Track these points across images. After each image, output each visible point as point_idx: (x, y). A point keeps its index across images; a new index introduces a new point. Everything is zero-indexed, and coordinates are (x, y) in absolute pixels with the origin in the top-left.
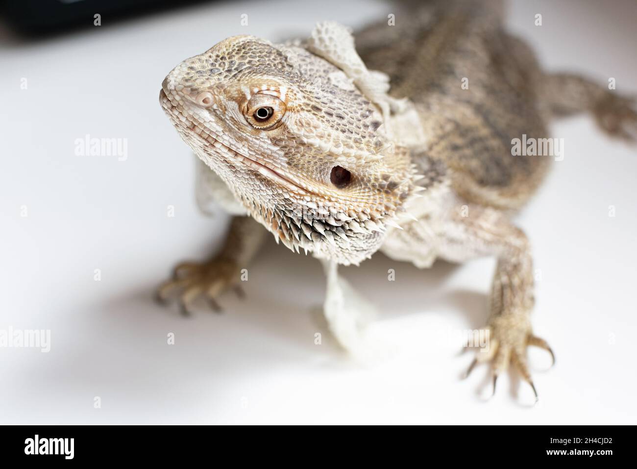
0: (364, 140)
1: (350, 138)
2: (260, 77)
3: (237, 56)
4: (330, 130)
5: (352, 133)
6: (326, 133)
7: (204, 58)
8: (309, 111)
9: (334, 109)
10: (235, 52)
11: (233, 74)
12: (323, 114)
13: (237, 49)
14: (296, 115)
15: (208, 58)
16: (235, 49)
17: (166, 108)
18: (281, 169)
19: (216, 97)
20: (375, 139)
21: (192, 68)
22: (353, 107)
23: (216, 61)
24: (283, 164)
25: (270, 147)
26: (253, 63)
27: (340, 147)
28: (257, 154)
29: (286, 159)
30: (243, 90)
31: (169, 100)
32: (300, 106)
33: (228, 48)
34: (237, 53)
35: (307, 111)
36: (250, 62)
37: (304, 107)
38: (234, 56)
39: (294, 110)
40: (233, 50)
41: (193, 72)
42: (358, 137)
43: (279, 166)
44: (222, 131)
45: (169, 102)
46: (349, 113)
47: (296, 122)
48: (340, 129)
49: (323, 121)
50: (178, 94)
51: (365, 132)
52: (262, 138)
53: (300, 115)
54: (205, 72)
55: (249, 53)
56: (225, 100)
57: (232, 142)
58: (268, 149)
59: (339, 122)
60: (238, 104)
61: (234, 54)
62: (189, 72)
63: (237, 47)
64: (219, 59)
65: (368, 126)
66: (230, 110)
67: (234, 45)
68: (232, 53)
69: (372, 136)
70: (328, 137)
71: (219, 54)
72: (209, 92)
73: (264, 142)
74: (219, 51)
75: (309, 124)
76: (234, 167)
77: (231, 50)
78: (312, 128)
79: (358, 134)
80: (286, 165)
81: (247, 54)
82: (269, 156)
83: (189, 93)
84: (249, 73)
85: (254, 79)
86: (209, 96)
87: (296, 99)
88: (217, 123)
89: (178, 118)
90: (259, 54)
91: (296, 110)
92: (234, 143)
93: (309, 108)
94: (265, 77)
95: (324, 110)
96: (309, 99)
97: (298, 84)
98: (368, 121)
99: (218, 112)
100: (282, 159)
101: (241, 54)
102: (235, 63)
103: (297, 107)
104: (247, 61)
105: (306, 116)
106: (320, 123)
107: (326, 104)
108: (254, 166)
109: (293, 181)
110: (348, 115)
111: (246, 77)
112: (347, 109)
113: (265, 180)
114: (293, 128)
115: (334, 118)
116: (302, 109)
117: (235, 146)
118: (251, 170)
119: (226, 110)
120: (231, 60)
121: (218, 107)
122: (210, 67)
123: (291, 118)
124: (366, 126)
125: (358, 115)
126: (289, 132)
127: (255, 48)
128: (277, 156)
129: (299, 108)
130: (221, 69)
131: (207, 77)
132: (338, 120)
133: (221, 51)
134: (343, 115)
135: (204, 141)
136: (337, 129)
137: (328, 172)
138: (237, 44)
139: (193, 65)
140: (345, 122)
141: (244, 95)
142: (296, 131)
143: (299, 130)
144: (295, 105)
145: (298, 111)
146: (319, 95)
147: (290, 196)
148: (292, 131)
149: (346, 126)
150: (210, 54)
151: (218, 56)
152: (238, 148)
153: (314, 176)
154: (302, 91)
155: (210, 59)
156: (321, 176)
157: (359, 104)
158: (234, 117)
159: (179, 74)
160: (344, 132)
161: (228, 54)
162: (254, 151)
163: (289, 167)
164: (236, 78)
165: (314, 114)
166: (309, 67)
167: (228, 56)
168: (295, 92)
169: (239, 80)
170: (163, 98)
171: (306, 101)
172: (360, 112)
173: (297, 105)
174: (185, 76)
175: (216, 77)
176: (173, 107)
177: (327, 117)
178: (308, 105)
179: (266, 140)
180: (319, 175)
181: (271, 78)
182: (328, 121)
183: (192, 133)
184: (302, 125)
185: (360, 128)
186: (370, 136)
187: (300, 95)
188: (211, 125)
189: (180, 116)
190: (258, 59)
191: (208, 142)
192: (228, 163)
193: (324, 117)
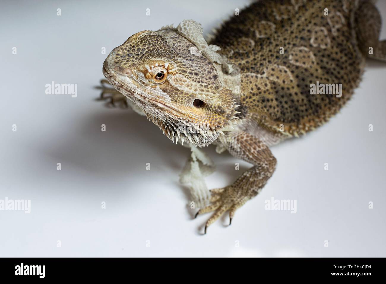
0: (209, 86)
1: (202, 86)
2: (154, 59)
3: (141, 45)
4: (192, 82)
5: (203, 82)
6: (190, 84)
7: (124, 47)
8: (180, 73)
9: (193, 71)
10: (140, 42)
11: (140, 56)
12: (188, 74)
13: (140, 40)
14: (174, 76)
15: (126, 47)
16: (139, 41)
17: (107, 77)
18: (168, 103)
19: (132, 71)
20: (215, 85)
21: (118, 54)
22: (204, 67)
23: (130, 48)
24: (169, 101)
25: (162, 93)
26: (149, 48)
27: (197, 90)
28: (155, 97)
29: (170, 98)
30: (146, 67)
31: (108, 73)
32: (176, 71)
33: (135, 40)
34: (140, 43)
35: (179, 73)
36: (148, 48)
37: (177, 71)
38: (139, 45)
39: (173, 74)
40: (139, 42)
41: (119, 57)
42: (206, 84)
43: (167, 102)
44: (137, 87)
45: (108, 74)
46: (201, 71)
47: (174, 80)
48: (197, 81)
49: (188, 78)
50: (112, 70)
51: (210, 82)
52: (158, 89)
53: (176, 76)
54: (125, 56)
55: (147, 42)
56: (137, 72)
57: (142, 92)
58: (161, 94)
59: (196, 77)
60: (144, 74)
61: (139, 44)
62: (117, 57)
63: (140, 39)
64: (131, 47)
65: (211, 78)
66: (140, 77)
67: (139, 39)
68: (138, 43)
69: (213, 83)
70: (191, 86)
71: (132, 44)
72: (129, 69)
73: (159, 91)
74: (131, 42)
75: (181, 80)
76: (144, 103)
77: (137, 42)
78: (182, 82)
79: (206, 83)
80: (171, 101)
81: (146, 43)
82: (161, 98)
83: (118, 70)
84: (148, 56)
85: (151, 60)
86: (129, 71)
87: (173, 68)
88: (133, 83)
89: (113, 82)
90: (152, 42)
91: (174, 74)
92: (143, 93)
93: (180, 72)
94: (157, 59)
95: (188, 71)
96: (180, 67)
97: (174, 59)
98: (211, 75)
99: (134, 78)
100: (168, 98)
101: (143, 44)
102: (140, 49)
103: (174, 72)
104: (146, 47)
105: (179, 76)
106: (186, 79)
107: (189, 68)
108: (154, 102)
109: (175, 109)
110: (200, 73)
111: (147, 59)
112: (200, 69)
113: (160, 108)
114: (173, 83)
115: (194, 75)
116: (177, 73)
117: (144, 94)
118: (153, 104)
119: (138, 77)
120: (138, 47)
121: (134, 75)
122: (127, 53)
123: (172, 78)
124: (210, 78)
125: (206, 72)
126: (171, 85)
127: (149, 39)
128: (166, 97)
129: (175, 72)
130: (133, 53)
131: (127, 60)
132: (195, 77)
133: (132, 42)
134: (198, 73)
135: (128, 92)
136: (195, 81)
137: (192, 103)
138: (140, 37)
139: (118, 53)
140: (199, 77)
141: (147, 69)
142: (175, 85)
143: (176, 84)
144: (173, 71)
145: (175, 74)
146: (185, 63)
147: (173, 117)
148: (172, 85)
149: (200, 79)
150: (127, 45)
151: (131, 45)
152: (145, 95)
153: (185, 105)
154: (176, 63)
155: (127, 48)
156: (188, 105)
157: (206, 64)
158: (142, 80)
159: (112, 59)
160: (199, 82)
161: (136, 44)
162: (154, 96)
163: (172, 102)
164: (142, 59)
165: (183, 75)
166: (179, 44)
167: (136, 45)
168: (172, 64)
169: (143, 61)
170: (105, 72)
171: (178, 68)
172: (207, 70)
173: (174, 71)
174: (115, 60)
175: (132, 59)
176: (110, 76)
177: (190, 75)
178: (180, 70)
179: (160, 90)
180: (187, 104)
181: (160, 59)
182: (190, 77)
183: (122, 89)
184: (177, 81)
185: (207, 80)
186: (212, 84)
187: (175, 66)
188: (131, 85)
189: (114, 81)
190: (152, 45)
191: (130, 93)
192: (141, 101)
193: (188, 76)
